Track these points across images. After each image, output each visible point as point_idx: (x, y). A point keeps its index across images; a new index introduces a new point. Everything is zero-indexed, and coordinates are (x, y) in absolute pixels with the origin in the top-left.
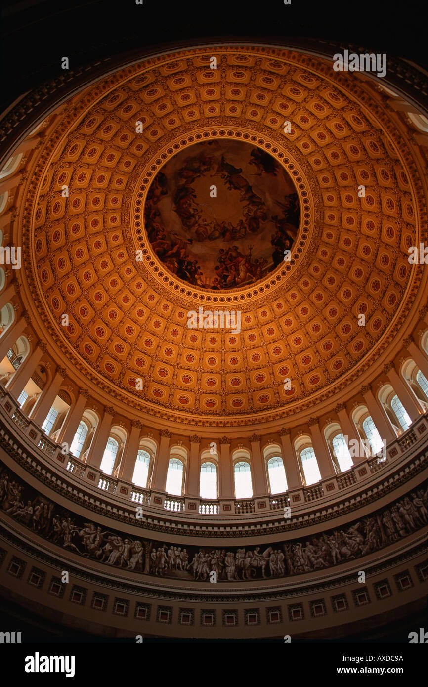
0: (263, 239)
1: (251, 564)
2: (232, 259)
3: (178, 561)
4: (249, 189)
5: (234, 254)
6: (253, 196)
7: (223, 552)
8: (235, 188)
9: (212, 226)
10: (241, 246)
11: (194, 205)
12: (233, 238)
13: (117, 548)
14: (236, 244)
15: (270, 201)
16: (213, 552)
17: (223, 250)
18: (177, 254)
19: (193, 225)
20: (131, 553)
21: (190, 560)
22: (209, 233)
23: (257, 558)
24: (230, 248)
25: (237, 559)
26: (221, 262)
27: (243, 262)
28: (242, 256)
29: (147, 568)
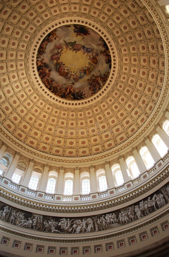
0: (102, 64)
1: (148, 207)
2: (94, 81)
3: (112, 220)
4: (84, 47)
5: (94, 78)
6: (87, 49)
7: (133, 206)
8: (78, 51)
9: (78, 72)
10: (95, 73)
11: (66, 69)
12: (90, 72)
13: (79, 225)
14: (92, 73)
15: (95, 46)
16: (128, 209)
17: (89, 79)
18: (70, 92)
19: (71, 77)
20: (87, 225)
21: (117, 217)
22: (79, 76)
23: (150, 203)
24: (91, 77)
25: (140, 207)
26: (90, 85)
27: (99, 79)
28: (98, 77)
29: (97, 228)
